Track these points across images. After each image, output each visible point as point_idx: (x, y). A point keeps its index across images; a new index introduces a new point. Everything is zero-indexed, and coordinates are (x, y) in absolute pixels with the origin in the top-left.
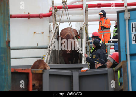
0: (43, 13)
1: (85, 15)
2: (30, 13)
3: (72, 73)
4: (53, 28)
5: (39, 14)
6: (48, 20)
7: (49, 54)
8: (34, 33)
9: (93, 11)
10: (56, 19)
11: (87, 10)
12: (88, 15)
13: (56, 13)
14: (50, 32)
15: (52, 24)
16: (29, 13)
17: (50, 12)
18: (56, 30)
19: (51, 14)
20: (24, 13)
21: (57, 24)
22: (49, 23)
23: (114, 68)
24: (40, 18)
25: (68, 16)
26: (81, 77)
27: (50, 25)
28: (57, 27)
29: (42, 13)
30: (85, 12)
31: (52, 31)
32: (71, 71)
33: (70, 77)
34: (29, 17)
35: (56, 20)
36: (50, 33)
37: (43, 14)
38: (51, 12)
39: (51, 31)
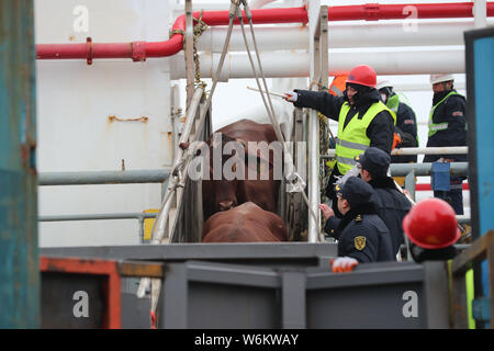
0: (148, 41)
1: (317, 49)
2: (94, 41)
3: (280, 279)
4: (189, 101)
5: (132, 44)
6: (168, 69)
7: (173, 205)
8: (111, 119)
9: (349, 33)
10: (200, 66)
11: (325, 31)
12: (330, 51)
13: (200, 39)
14: (175, 114)
15: (183, 83)
16: (89, 40)
17: (173, 34)
18: (198, 108)
19: (180, 46)
20: (71, 39)
21: (205, 86)
22: (172, 78)
23: (450, 262)
24: (135, 60)
25: (253, 53)
26: (313, 295)
27: (174, 89)
28: (204, 95)
29: (143, 40)
30: (317, 39)
31: (183, 112)
32: (276, 271)
33: (273, 295)
34: (89, 53)
35: (198, 68)
36: (173, 119)
37: (145, 44)
38: (178, 38)
39: (180, 111)
